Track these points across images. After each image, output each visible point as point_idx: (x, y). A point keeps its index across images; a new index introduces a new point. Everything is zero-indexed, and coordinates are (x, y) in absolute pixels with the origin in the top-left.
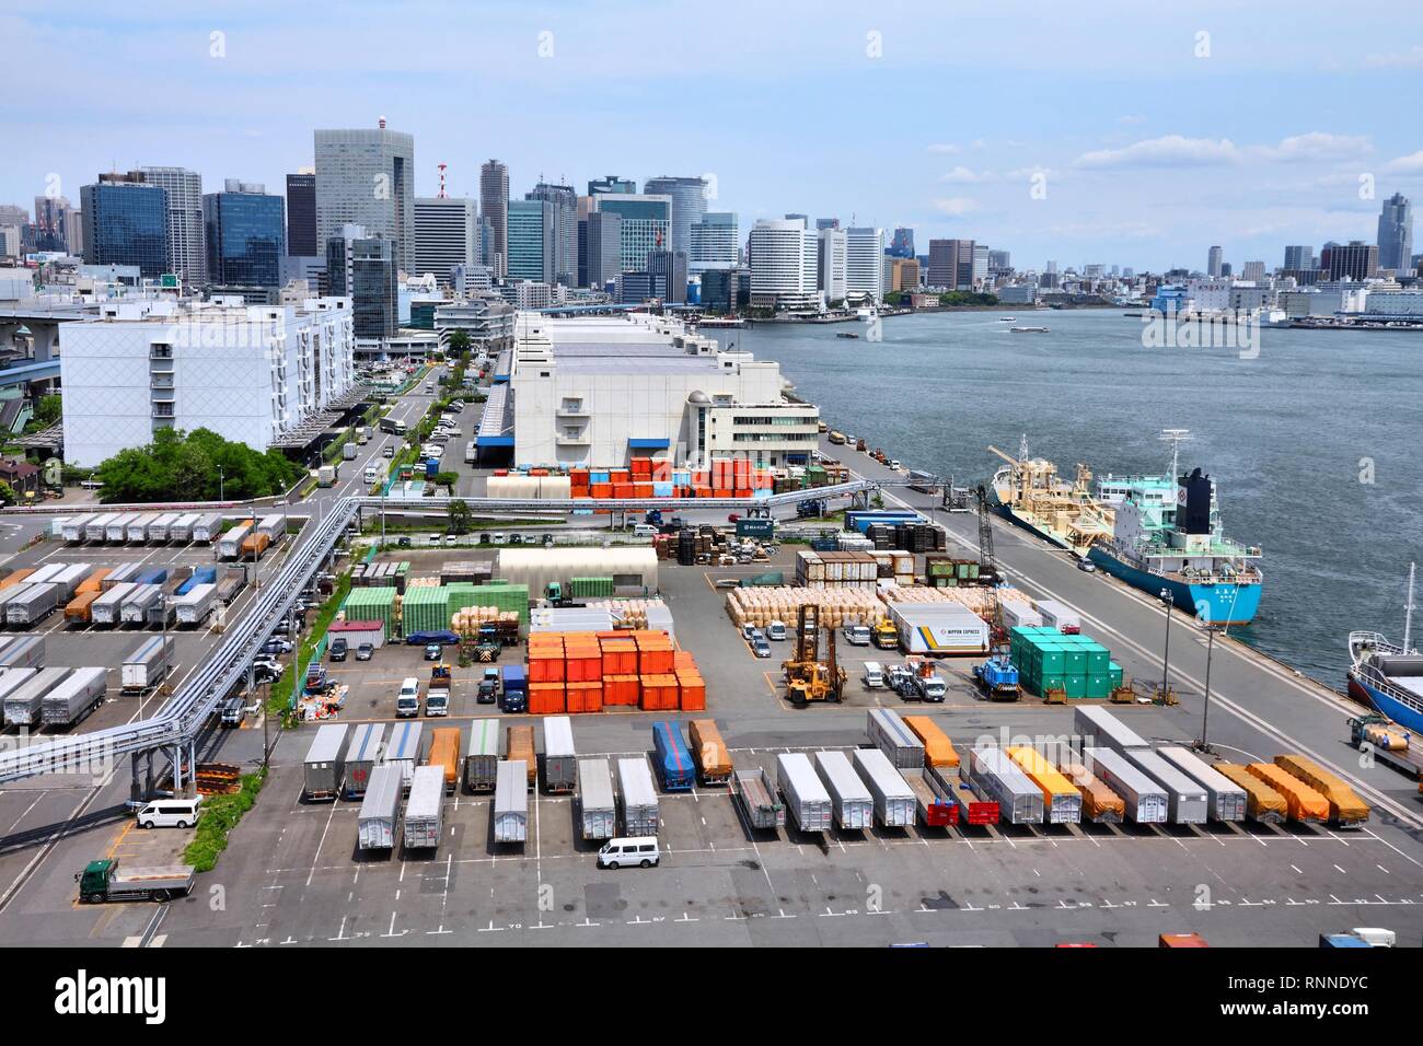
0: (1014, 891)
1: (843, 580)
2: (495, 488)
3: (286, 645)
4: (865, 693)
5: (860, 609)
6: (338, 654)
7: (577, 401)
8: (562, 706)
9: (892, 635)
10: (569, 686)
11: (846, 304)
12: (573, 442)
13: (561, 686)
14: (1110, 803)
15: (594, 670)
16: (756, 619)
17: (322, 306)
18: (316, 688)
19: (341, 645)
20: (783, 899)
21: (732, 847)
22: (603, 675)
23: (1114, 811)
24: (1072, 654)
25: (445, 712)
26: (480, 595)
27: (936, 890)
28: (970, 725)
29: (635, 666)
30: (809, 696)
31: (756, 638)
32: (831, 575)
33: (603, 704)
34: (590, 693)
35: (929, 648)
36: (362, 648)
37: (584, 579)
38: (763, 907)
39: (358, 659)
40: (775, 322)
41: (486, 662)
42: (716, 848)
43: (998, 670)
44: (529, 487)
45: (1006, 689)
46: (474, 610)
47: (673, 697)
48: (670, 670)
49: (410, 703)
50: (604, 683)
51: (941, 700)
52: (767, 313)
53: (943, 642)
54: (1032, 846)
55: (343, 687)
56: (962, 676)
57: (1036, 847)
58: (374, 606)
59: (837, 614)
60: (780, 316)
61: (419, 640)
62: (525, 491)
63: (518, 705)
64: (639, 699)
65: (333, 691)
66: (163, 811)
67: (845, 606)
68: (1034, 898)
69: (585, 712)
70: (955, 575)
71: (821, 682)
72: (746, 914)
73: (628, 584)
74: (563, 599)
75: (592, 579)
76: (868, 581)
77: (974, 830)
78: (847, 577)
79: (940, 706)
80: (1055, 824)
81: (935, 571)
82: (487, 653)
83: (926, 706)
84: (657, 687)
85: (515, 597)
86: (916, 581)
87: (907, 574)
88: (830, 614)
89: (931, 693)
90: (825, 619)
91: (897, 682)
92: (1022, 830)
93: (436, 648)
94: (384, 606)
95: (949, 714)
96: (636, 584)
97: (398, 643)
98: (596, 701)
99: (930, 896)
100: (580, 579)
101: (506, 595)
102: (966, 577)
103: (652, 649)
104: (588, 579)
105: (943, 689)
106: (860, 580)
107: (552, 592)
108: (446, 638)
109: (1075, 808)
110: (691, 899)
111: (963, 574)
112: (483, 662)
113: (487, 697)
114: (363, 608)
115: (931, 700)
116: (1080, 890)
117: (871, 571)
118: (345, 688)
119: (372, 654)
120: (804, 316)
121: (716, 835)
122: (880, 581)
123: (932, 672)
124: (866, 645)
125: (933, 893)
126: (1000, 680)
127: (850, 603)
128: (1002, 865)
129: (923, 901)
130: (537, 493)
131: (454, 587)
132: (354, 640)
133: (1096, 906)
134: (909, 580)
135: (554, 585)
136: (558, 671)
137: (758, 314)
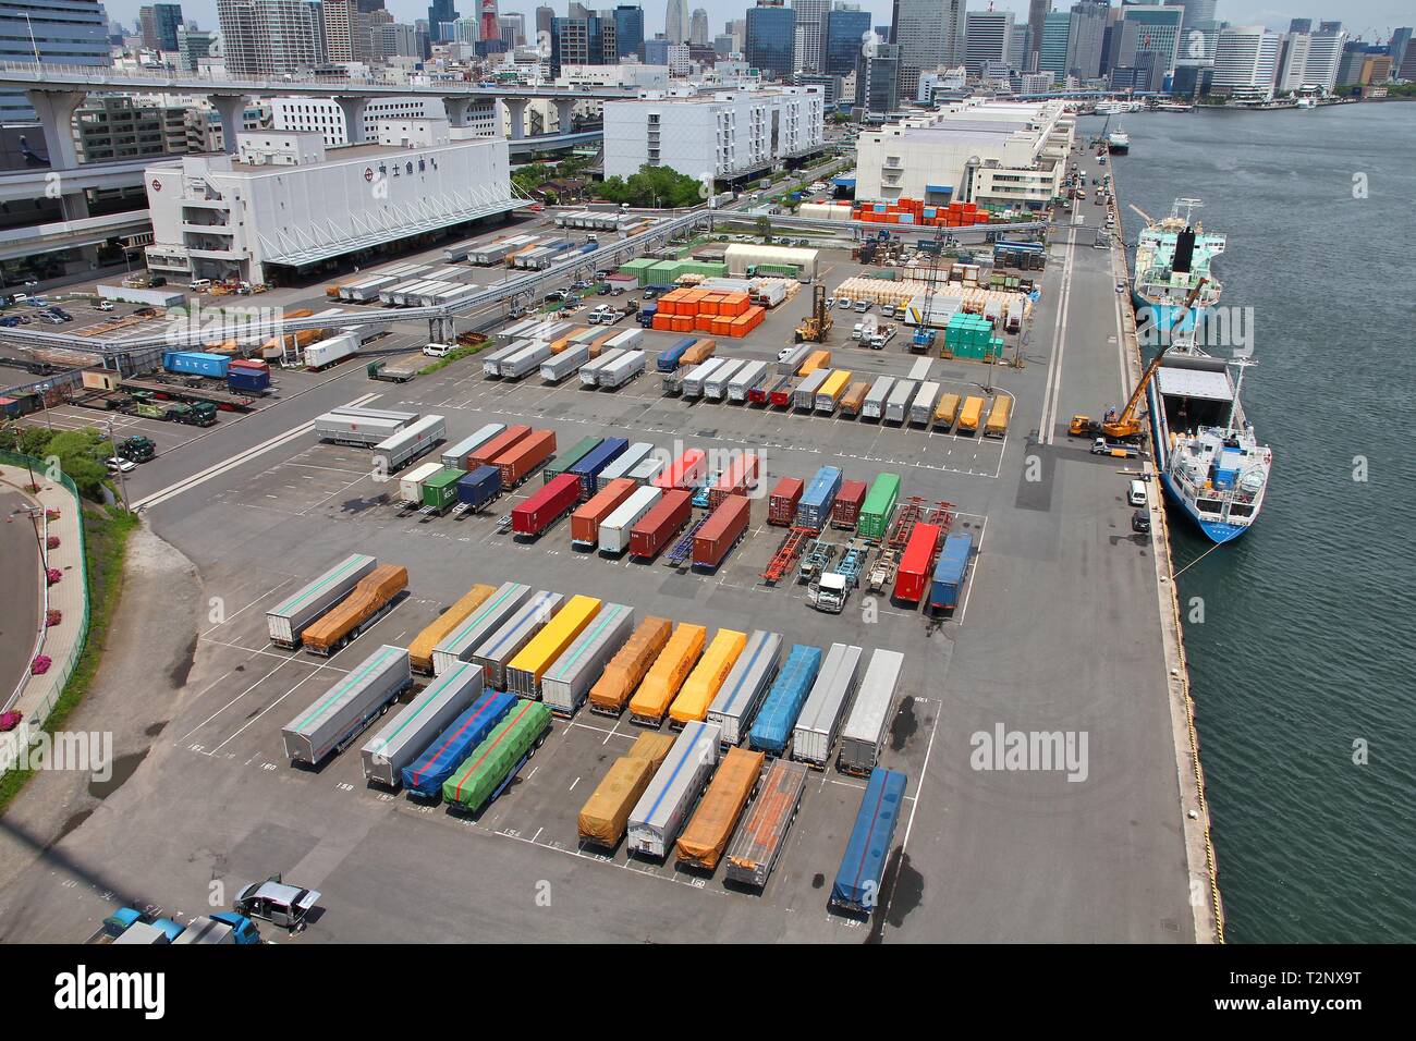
1: (924, 280)
2: (805, 210)
6: (602, 291)
7: (897, 159)
8: (668, 327)
9: (903, 312)
10: (674, 317)
11: (1292, 94)
12: (891, 186)
13: (670, 316)
14: (848, 403)
17: (793, 92)
18: (569, 306)
19: (606, 287)
24: (964, 330)
29: (716, 310)
33: (693, 328)
34: (683, 321)
35: (916, 321)
40: (1224, 108)
44: (824, 211)
46: (689, 276)
47: (726, 329)
49: (595, 317)
50: (695, 317)
51: (879, 348)
52: (1220, 100)
54: (798, 419)
60: (1229, 104)
61: (648, 288)
62: (822, 213)
64: (710, 328)
66: (432, 348)
69: (680, 331)
70: (1004, 283)
71: (813, 330)
76: (940, 282)
79: (876, 352)
81: (993, 280)
83: (867, 351)
84: (719, 322)
85: (716, 271)
86: (978, 285)
87: (972, 280)
94: (640, 269)
97: (641, 289)
98: (686, 326)
99: (707, 431)
103: (728, 302)
107: (748, 270)
109: (829, 403)
111: (1008, 284)
114: (630, 268)
115: (873, 348)
118: (583, 308)
120: (1249, 104)
122: (951, 282)
129: (700, 432)
130: (829, 215)
134: (973, 284)
136: (672, 308)
137: (1213, 101)
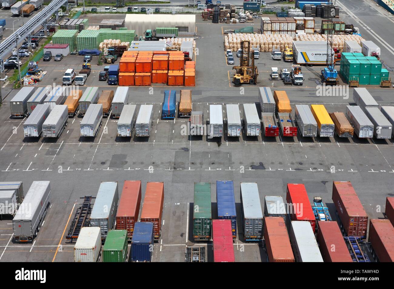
0: (292, 163)
1: (280, 31)
3: (26, 53)
4: (269, 81)
5: (281, 44)
6: (47, 58)
8: (133, 82)
9: (290, 55)
10: (137, 74)
13: (133, 74)
14: (347, 129)
15: (148, 67)
16: (233, 47)
18: (32, 72)
19: (49, 55)
20: (193, 163)
21: (180, 142)
22: (152, 70)
23: (349, 132)
24: (364, 65)
25: (83, 84)
26: (112, 34)
27: (259, 162)
28: (310, 95)
29: (166, 66)
30: (242, 81)
31: (229, 56)
32: (274, 28)
33: (152, 82)
34: (145, 77)
35: (306, 61)
36: (57, 56)
37: (162, 28)
38: (183, 166)
39: (55, 61)
41: (109, 63)
42: (174, 142)
43: (328, 72)
45: (331, 80)
46: (109, 41)
47: (181, 80)
48: (182, 68)
49: (68, 79)
50: (152, 74)
51: (301, 84)
53: (312, 59)
54: (310, 146)
55: (44, 72)
56: (316, 74)
57: (311, 147)
58: (65, 38)
59: (271, 46)
61: (83, 53)
63: (114, 81)
64: (166, 81)
65: (39, 74)
67: (274, 42)
68: (300, 166)
69: (143, 85)
70: (334, 29)
71: (248, 75)
72: (175, 168)
73: (182, 31)
74: (152, 37)
75: (165, 28)
76: (291, 31)
77: (288, 139)
78: (282, 29)
79: (300, 87)
80: (322, 137)
81: (325, 27)
82: (109, 59)
83: (294, 87)
84: (174, 76)
85: (128, 36)
86: (315, 32)
87: (311, 28)
88: (267, 46)
89: (297, 81)
90: (265, 48)
91: (283, 76)
92: (308, 139)
93: (89, 57)
94: (69, 38)
95: (302, 90)
96: (186, 31)
97: (75, 54)
98: (148, 81)
99: (255, 164)
100: (160, 28)
101: (124, 35)
102: (339, 30)
103: (174, 59)
104: (163, 28)
105: (302, 80)
106: (288, 31)
107: (147, 34)
108: (95, 53)
109: (331, 131)
110: (154, 162)
111: (337, 28)
112: (108, 63)
113: (102, 78)
114: (60, 38)
115: (297, 84)
116: (321, 164)
117: (293, 26)
118: (44, 73)
119: (62, 59)
121: (176, 137)
122: (297, 31)
123: (300, 72)
124: (280, 60)
125: (257, 163)
126: (329, 76)
127: (278, 41)
128: (293, 153)
129: (251, 166)
131: (103, 31)
132: (55, 52)
133: (325, 171)
134: (312, 31)
135: (148, 31)
136: (132, 67)
